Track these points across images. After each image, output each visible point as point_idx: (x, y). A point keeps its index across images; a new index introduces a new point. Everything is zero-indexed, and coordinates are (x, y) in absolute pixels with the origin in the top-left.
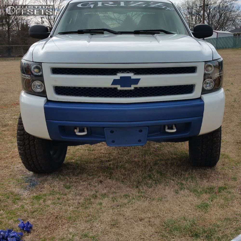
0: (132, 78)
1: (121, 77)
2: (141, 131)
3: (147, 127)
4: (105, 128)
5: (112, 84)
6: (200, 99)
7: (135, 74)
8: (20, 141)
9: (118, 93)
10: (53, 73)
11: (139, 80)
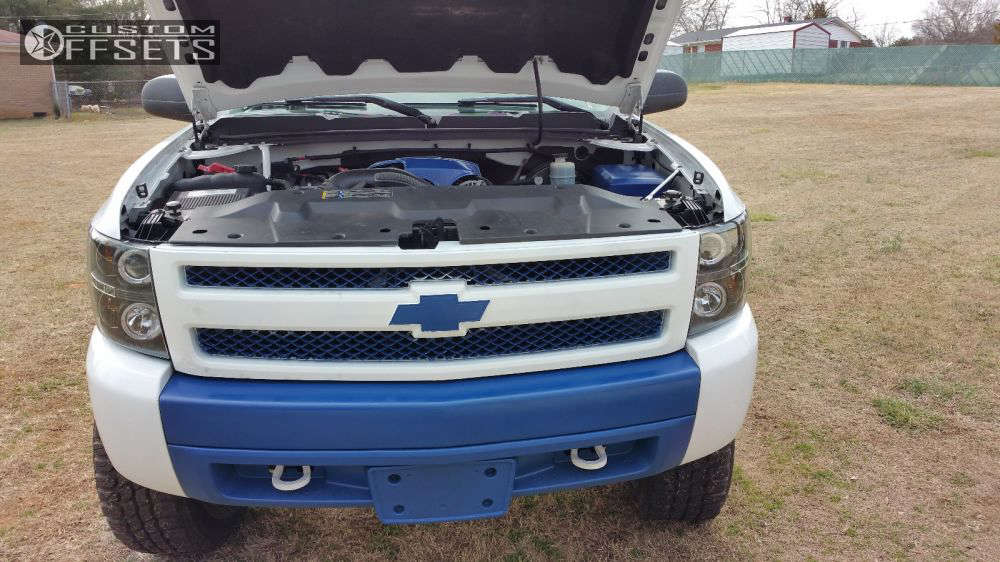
0: (460, 300)
1: (423, 298)
2: (491, 472)
3: (513, 461)
4: (371, 470)
5: (394, 321)
6: (684, 352)
7: (469, 283)
8: (102, 472)
9: (414, 345)
10: (190, 283)
11: (484, 304)
